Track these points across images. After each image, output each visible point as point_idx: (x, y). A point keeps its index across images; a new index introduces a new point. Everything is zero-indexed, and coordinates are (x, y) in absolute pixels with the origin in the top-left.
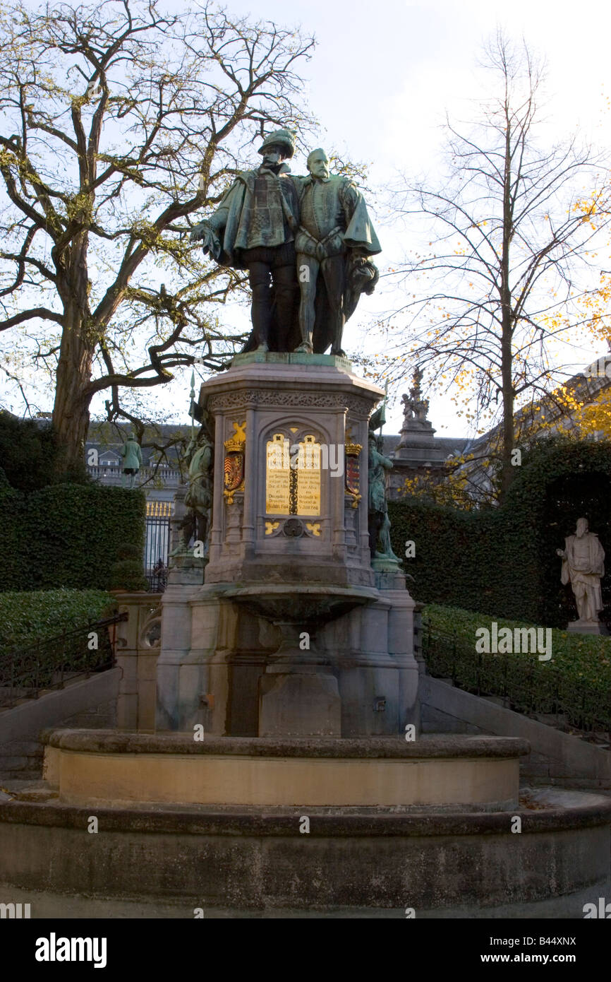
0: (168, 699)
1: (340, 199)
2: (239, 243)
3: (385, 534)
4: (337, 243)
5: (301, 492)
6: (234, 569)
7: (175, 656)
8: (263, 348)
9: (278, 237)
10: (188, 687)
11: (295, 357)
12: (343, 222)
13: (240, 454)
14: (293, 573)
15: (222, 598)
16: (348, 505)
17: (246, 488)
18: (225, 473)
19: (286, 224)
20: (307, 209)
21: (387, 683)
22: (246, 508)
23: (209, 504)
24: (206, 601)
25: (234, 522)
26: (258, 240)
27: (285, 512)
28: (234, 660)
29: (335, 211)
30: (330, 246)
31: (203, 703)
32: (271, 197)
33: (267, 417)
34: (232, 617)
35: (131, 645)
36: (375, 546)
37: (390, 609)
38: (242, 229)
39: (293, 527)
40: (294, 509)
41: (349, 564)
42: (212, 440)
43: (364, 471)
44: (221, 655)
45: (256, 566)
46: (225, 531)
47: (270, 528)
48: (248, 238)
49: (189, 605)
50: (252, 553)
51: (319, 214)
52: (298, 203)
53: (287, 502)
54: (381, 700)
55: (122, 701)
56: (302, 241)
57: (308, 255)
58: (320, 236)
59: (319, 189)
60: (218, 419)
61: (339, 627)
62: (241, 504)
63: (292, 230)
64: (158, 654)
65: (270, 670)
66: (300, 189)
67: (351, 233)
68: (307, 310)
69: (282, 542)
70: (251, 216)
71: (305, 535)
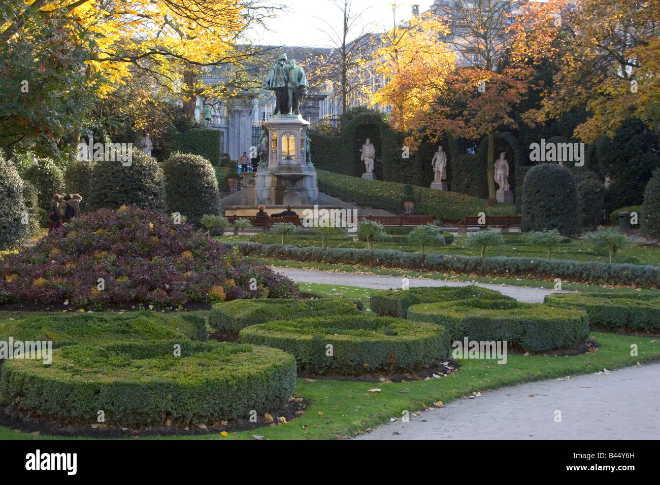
0: (260, 198)
1: (299, 74)
2: (274, 86)
3: (309, 158)
4: (298, 85)
5: (290, 149)
6: (275, 168)
7: (261, 188)
8: (279, 112)
9: (283, 85)
10: (265, 195)
11: (288, 116)
12: (299, 80)
13: (276, 140)
14: (289, 168)
15: (273, 175)
16: (301, 152)
17: (278, 148)
18: (272, 145)
19: (285, 80)
20: (290, 77)
21: (311, 194)
22: (278, 153)
23: (268, 152)
24: (269, 175)
25: (274, 156)
26: (279, 86)
27: (287, 154)
28: (277, 189)
29: (297, 77)
30: (296, 87)
31: (269, 199)
32: (281, 74)
33: (282, 131)
34: (276, 179)
35: (244, 185)
36: (308, 161)
37: (311, 176)
38: (274, 83)
39: (289, 158)
40: (288, 153)
41: (302, 166)
42: (268, 135)
43: (305, 143)
44: (273, 188)
45: (281, 167)
46: (272, 158)
47: (283, 158)
48: (276, 85)
49: (264, 176)
50: (279, 164)
51: (293, 78)
52: (288, 75)
53: (287, 151)
54: (310, 198)
55: (243, 199)
56: (289, 85)
57: (291, 88)
58: (293, 84)
59: (293, 70)
60: (269, 131)
61: (300, 181)
62: (276, 152)
63: (286, 82)
64: (254, 187)
65: (285, 191)
66: (288, 70)
67: (301, 83)
68: (290, 102)
69: (286, 161)
70: (277, 79)
71: (292, 159)
